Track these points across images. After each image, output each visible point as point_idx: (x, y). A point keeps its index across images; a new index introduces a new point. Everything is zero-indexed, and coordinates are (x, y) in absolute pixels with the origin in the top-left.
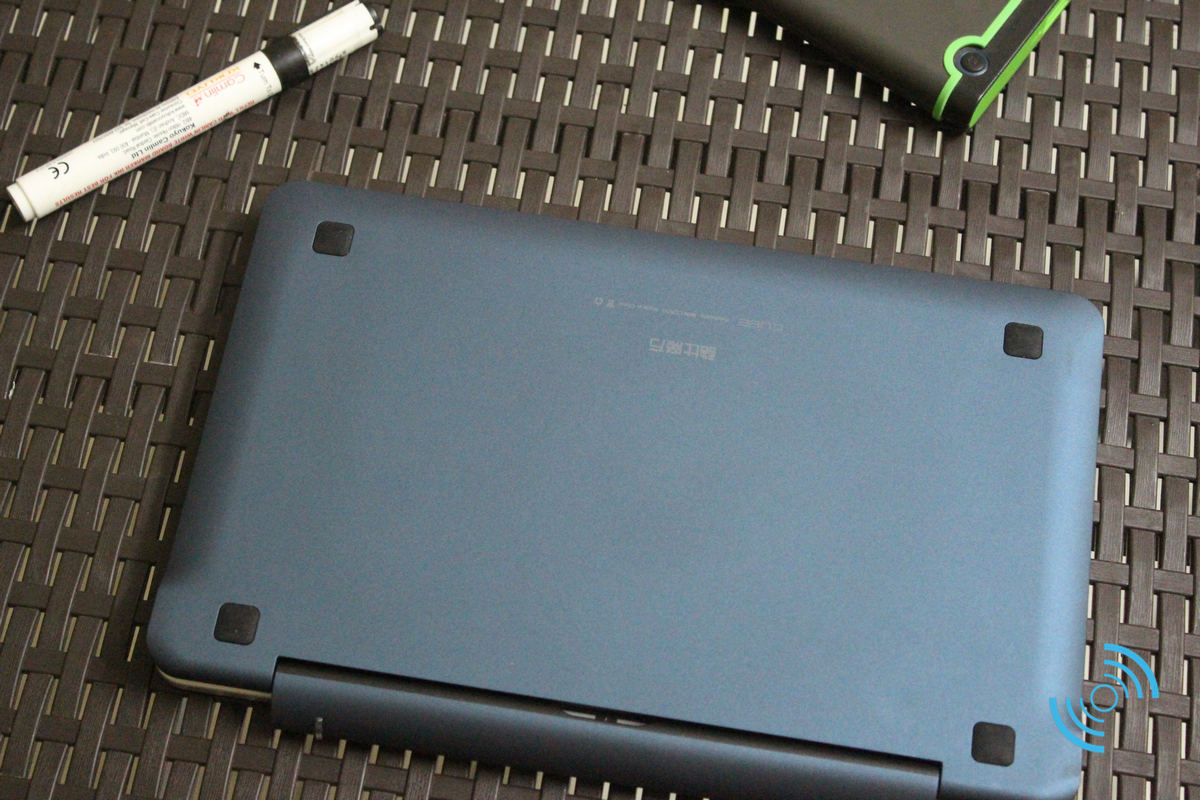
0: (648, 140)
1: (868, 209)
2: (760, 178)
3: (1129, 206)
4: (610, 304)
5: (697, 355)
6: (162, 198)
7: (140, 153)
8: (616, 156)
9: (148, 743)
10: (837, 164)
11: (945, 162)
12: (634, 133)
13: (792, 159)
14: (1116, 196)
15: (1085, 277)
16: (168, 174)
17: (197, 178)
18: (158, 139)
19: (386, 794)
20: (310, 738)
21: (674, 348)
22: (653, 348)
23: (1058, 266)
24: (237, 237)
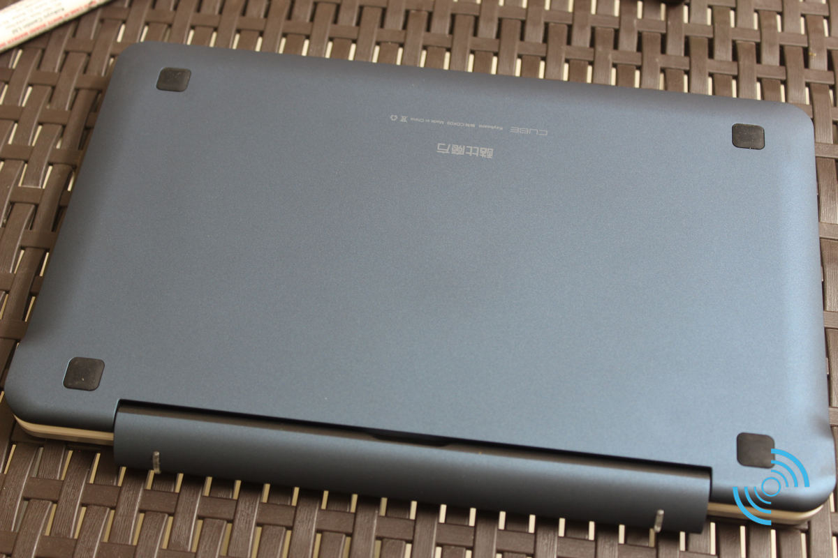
0: (430, 15)
1: (610, 57)
2: (522, 38)
3: (819, 50)
4: (404, 119)
5: (477, 154)
6: (39, 66)
7: (19, 30)
8: (405, 27)
9: (7, 484)
10: (582, 27)
11: (669, 23)
12: (419, 10)
13: (547, 25)
14: (808, 43)
15: (790, 101)
16: (44, 51)
17: (67, 53)
18: (34, 19)
19: (217, 521)
20: (152, 474)
21: (458, 150)
22: (440, 150)
23: (767, 94)
24: (98, 94)
